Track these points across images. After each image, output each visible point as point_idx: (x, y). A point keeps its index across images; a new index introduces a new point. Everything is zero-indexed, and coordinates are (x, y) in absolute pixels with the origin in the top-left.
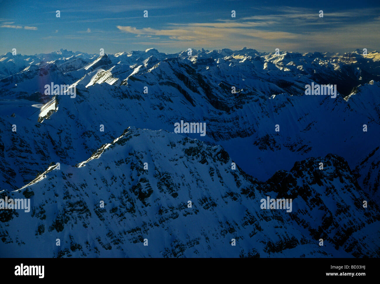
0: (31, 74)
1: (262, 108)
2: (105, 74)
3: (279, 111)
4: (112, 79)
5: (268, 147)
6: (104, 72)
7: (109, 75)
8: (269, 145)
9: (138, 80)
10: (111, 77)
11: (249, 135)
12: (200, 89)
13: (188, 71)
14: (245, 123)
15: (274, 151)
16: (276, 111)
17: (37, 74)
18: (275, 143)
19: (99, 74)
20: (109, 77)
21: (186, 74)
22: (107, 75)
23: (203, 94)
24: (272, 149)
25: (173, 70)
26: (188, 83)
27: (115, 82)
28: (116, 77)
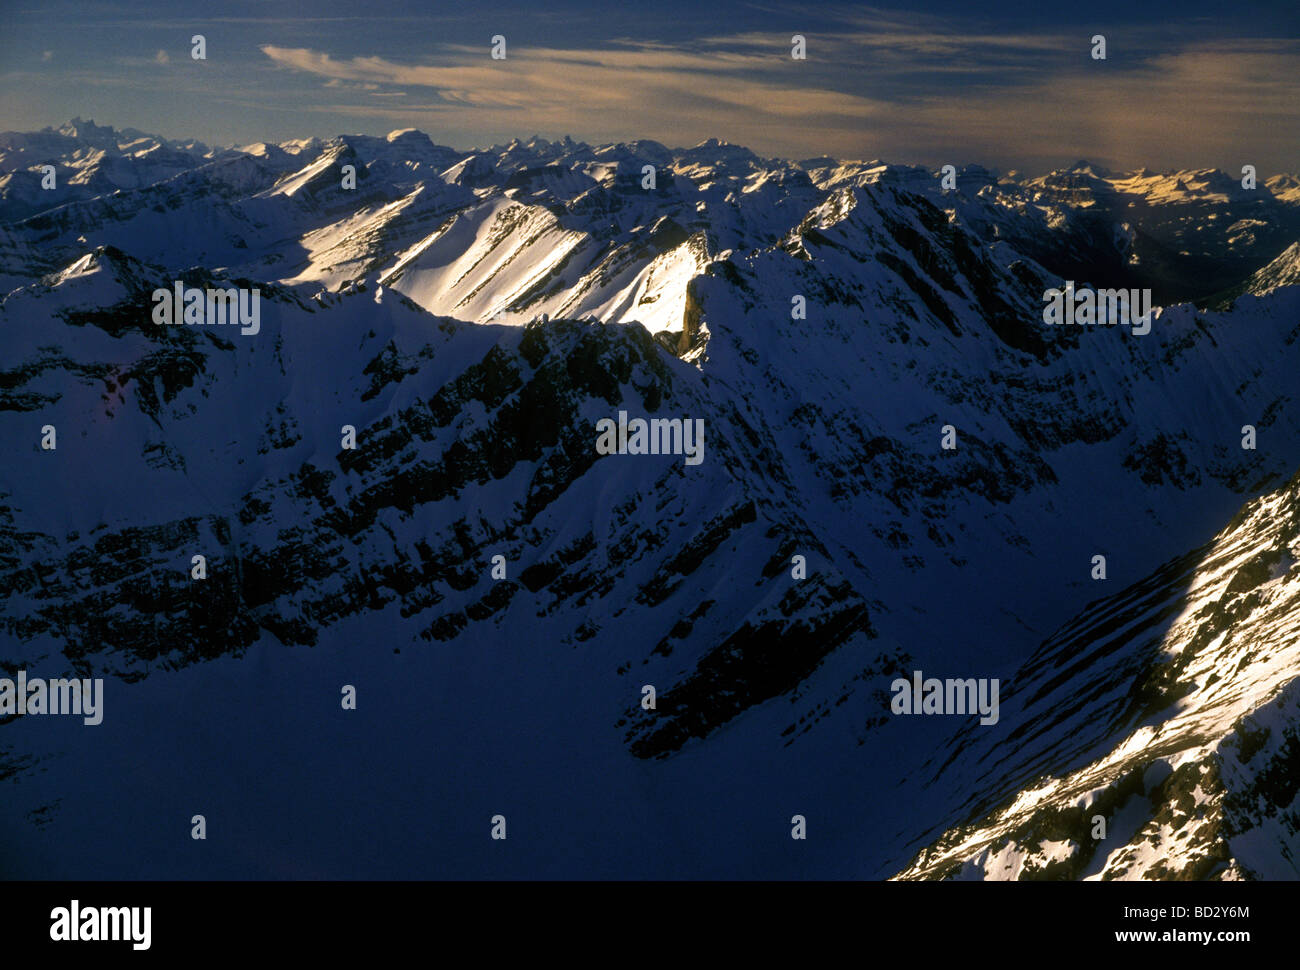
0: (127, 205)
1: (1130, 348)
2: (531, 217)
3: (1177, 360)
4: (560, 234)
5: (1165, 476)
6: (518, 207)
7: (546, 220)
8: (1168, 469)
9: (833, 244)
10: (554, 225)
11: (1107, 436)
12: (960, 279)
13: (924, 219)
14: (1091, 396)
15: (1183, 489)
16: (1169, 360)
17: (146, 206)
18: (1183, 462)
19: (503, 217)
20: (548, 228)
21: (922, 230)
22: (537, 220)
23: (974, 299)
24: (1177, 482)
25: (881, 213)
26: (927, 258)
27: (578, 245)
28: (574, 228)
